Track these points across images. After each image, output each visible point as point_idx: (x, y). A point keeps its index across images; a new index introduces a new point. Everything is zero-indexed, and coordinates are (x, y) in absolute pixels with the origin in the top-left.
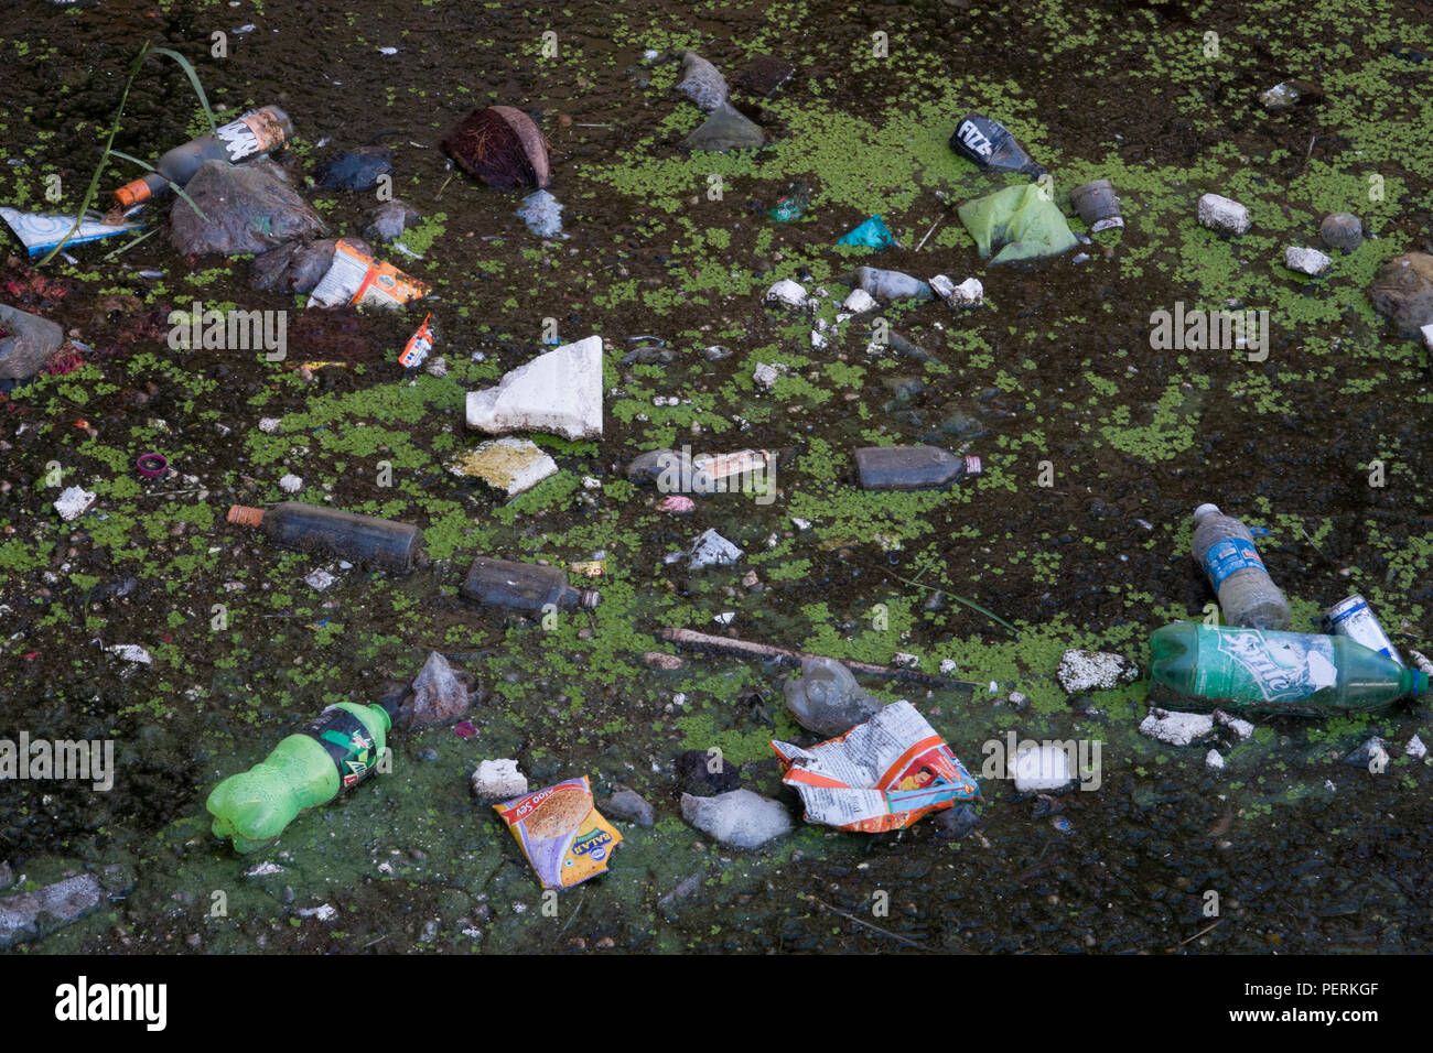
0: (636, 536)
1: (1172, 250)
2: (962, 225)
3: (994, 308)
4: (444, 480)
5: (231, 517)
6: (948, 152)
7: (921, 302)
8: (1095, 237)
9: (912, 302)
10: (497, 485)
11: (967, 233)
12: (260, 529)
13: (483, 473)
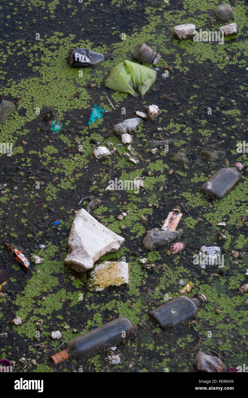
0: (182, 267)
1: (185, 54)
2: (115, 91)
3: (166, 111)
4: (98, 296)
5: (56, 362)
6: (73, 69)
7: (142, 125)
8: (157, 66)
9: (140, 127)
10: (120, 284)
11: (120, 93)
12: (70, 358)
13: (109, 284)
